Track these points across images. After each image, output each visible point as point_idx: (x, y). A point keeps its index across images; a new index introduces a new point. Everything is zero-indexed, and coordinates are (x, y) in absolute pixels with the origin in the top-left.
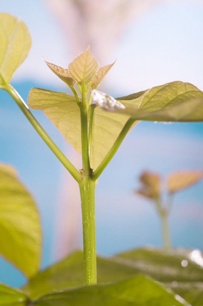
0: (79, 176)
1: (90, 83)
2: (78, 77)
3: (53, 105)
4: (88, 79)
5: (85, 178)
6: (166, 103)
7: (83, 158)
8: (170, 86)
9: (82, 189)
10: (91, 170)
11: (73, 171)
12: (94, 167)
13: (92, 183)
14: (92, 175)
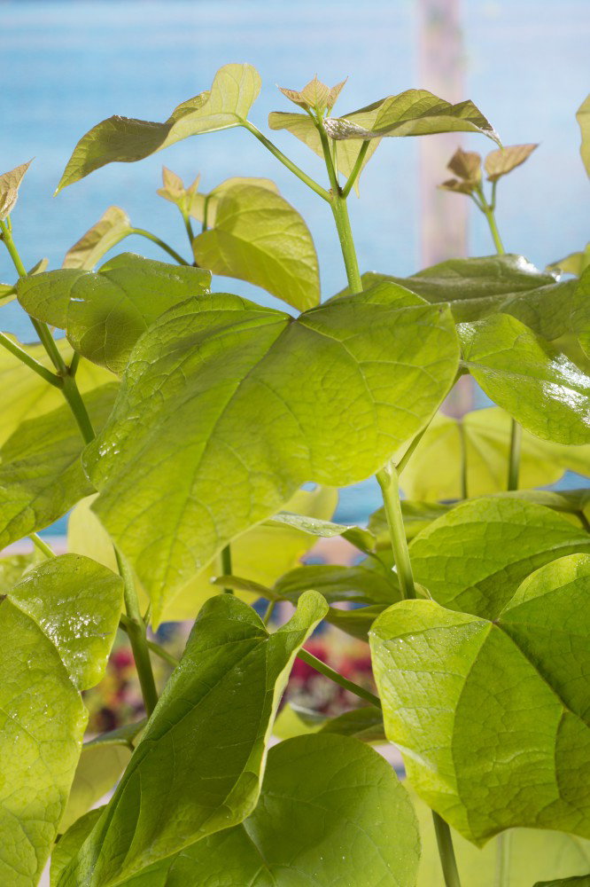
0: (328, 196)
1: (325, 105)
2: (311, 101)
3: (296, 123)
4: (321, 103)
5: (335, 198)
6: (400, 114)
7: (330, 179)
8: (404, 95)
9: (334, 209)
10: (339, 189)
11: (321, 192)
12: (343, 185)
13: (343, 201)
14: (341, 193)
